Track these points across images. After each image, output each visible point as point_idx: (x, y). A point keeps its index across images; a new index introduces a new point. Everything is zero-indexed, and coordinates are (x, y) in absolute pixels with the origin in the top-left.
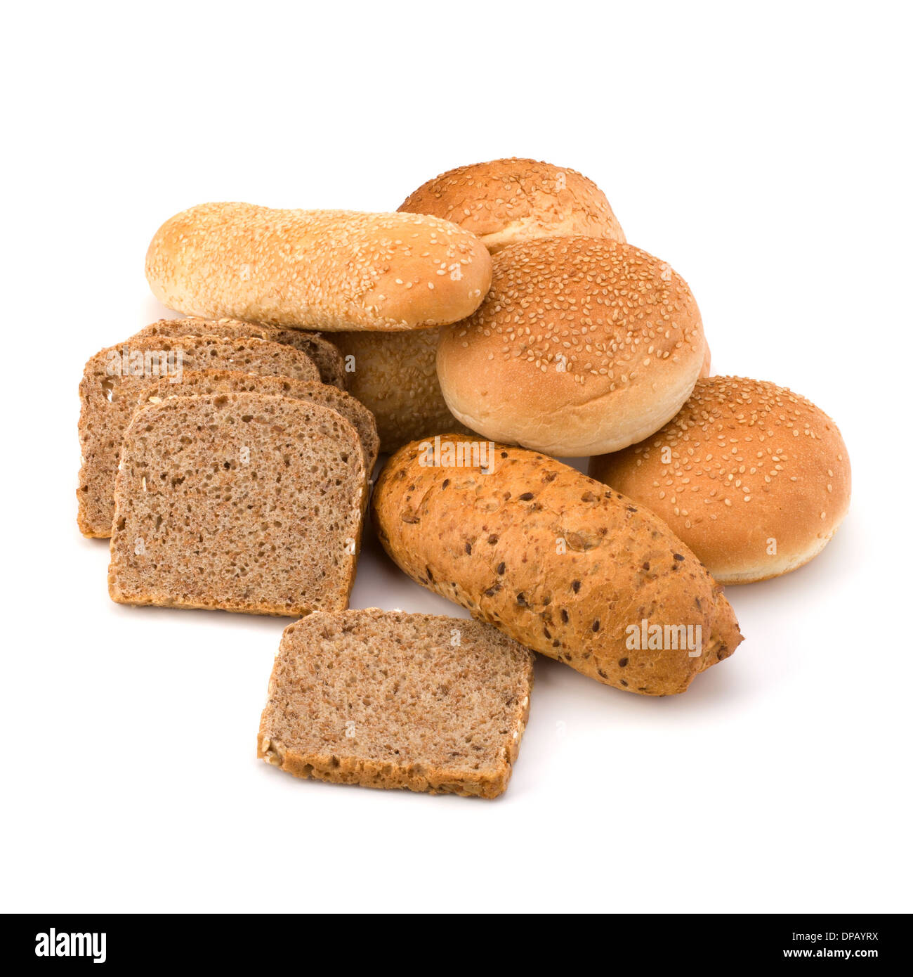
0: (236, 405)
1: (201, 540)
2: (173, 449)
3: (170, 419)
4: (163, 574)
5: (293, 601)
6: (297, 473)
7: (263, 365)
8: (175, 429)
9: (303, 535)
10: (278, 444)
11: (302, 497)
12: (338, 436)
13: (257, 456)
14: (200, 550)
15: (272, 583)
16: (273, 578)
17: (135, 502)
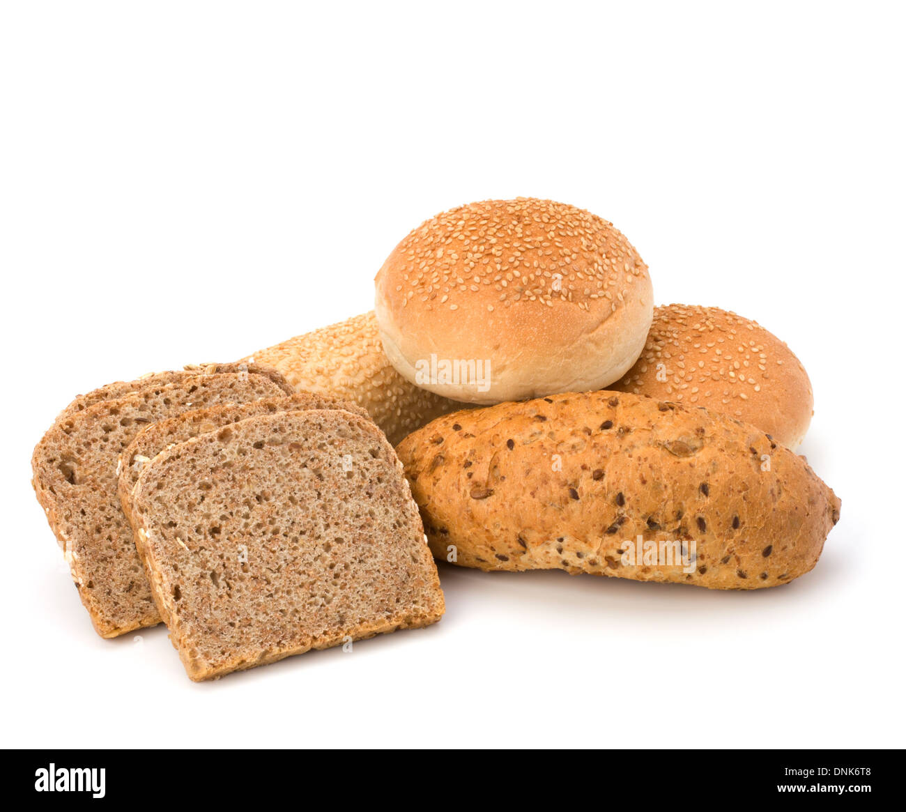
0: (242, 434)
1: (269, 583)
2: (196, 498)
3: (177, 470)
4: (245, 630)
5: (391, 611)
6: (335, 483)
7: (224, 399)
8: (188, 478)
9: (371, 543)
10: (302, 461)
11: (351, 505)
12: (359, 435)
13: (286, 480)
14: (273, 592)
15: (362, 600)
16: (360, 595)
17: (180, 566)
